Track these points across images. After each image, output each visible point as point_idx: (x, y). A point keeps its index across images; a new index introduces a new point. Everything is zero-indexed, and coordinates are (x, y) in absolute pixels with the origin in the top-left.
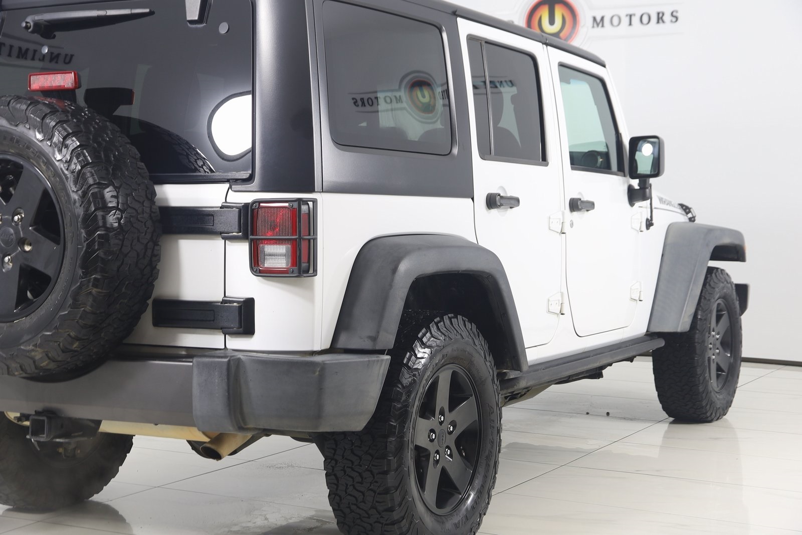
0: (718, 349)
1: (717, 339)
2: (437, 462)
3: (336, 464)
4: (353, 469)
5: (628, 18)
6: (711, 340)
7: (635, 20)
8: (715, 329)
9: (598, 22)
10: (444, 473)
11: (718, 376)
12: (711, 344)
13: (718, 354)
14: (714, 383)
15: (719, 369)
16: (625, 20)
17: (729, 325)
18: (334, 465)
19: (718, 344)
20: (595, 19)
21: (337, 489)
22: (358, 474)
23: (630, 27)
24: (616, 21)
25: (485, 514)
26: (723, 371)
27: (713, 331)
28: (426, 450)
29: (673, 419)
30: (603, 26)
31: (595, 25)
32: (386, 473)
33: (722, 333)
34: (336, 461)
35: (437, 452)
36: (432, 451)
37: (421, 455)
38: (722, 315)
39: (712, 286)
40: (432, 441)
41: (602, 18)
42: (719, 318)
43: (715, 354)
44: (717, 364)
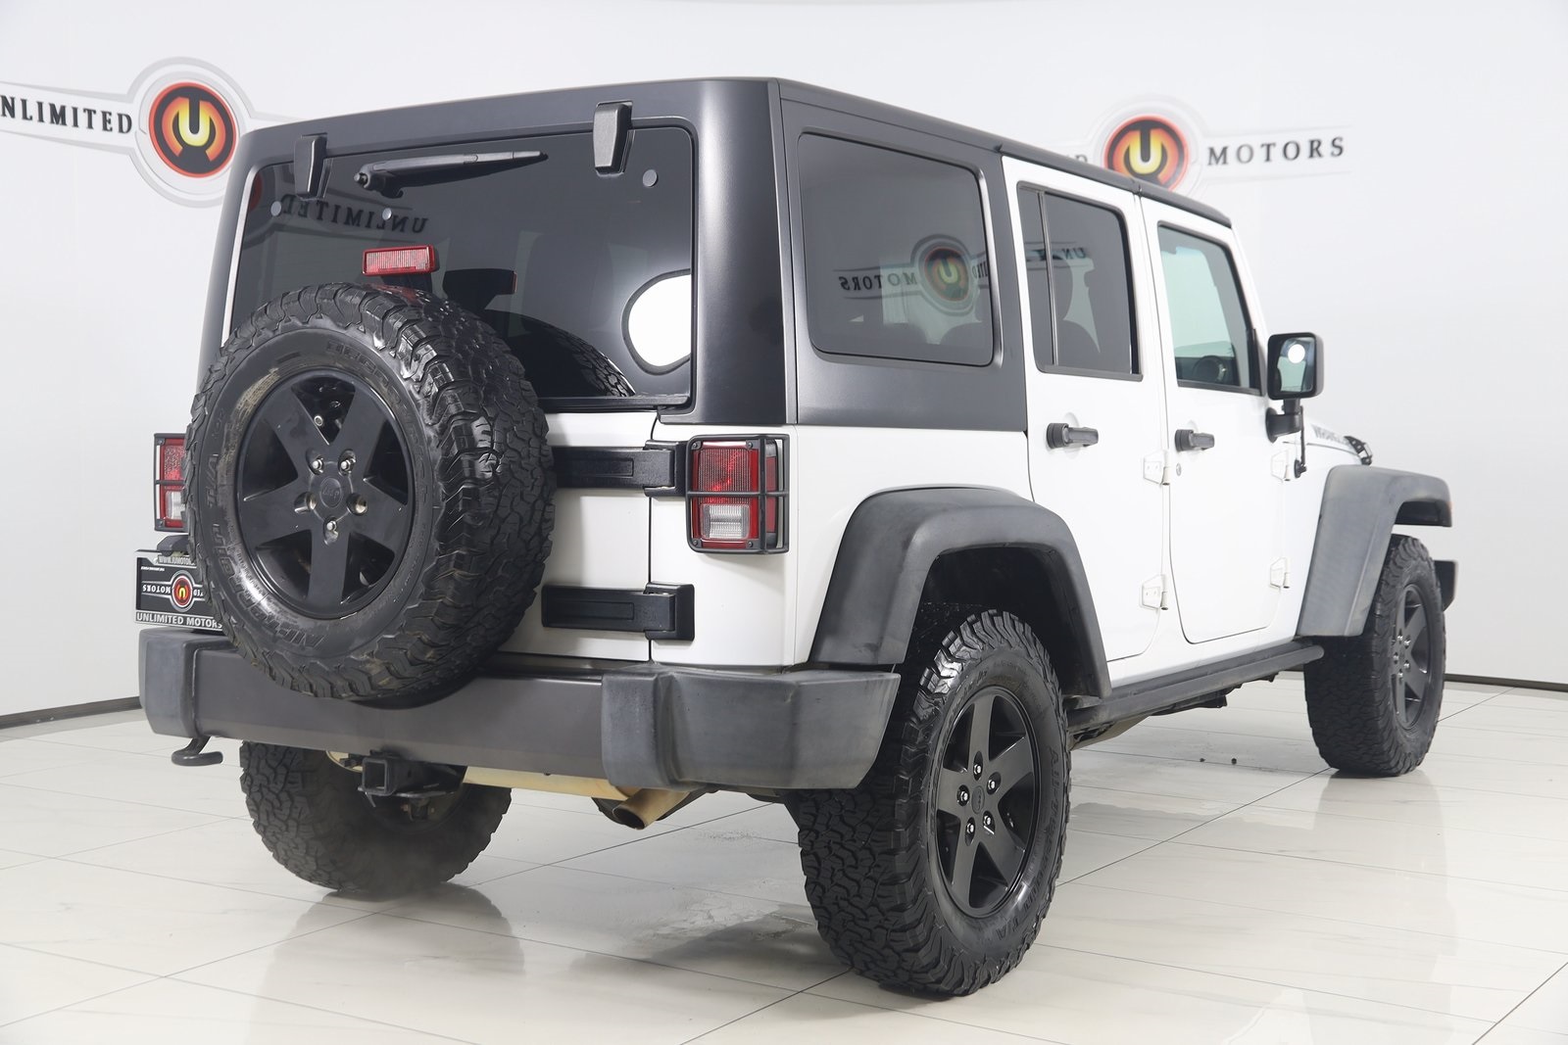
0: (1407, 662)
1: (1407, 647)
2: (971, 835)
3: (817, 837)
4: (843, 847)
5: (1265, 149)
6: (1397, 648)
7: (1276, 152)
8: (1403, 632)
9: (1218, 156)
10: (981, 852)
11: (1408, 704)
12: (1396, 654)
13: (1408, 670)
14: (1401, 716)
15: (1409, 693)
16: (1260, 153)
17: (1424, 624)
18: (812, 839)
19: (1408, 655)
20: (1212, 151)
21: (818, 875)
22: (850, 854)
23: (1268, 163)
24: (1245, 155)
25: (1044, 917)
26: (1416, 697)
27: (1401, 634)
28: (954, 817)
29: (1337, 770)
30: (1225, 162)
31: (1213, 161)
32: (893, 852)
33: (1414, 637)
34: (817, 833)
35: (971, 821)
36: (963, 817)
37: (947, 825)
38: (1415, 609)
39: (1398, 564)
40: (963, 803)
41: (1224, 150)
42: (1409, 613)
43: (1402, 670)
44: (1406, 685)
